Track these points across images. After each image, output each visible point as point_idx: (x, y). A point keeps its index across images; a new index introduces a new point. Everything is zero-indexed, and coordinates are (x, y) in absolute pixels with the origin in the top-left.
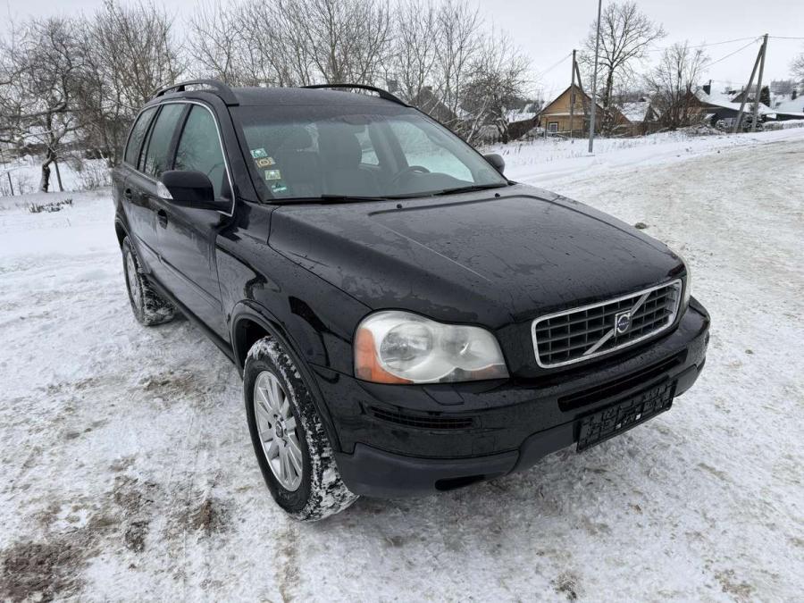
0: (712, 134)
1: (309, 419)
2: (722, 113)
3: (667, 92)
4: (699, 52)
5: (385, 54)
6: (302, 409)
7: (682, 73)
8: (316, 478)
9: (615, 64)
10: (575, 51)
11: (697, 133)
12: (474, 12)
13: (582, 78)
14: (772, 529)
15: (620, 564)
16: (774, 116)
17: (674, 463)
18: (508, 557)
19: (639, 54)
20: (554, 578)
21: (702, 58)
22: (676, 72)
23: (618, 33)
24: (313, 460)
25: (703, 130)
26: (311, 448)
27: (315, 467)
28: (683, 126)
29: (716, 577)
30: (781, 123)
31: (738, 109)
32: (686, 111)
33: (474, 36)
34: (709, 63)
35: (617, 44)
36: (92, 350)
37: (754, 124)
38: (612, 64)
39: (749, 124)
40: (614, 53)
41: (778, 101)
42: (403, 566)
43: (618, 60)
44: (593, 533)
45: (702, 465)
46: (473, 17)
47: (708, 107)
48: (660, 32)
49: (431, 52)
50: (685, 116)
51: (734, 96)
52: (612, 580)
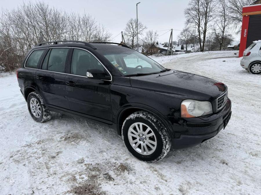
0: (162, 56)
1: (162, 131)
2: (162, 50)
3: (149, 44)
4: (156, 33)
5: (65, 31)
6: (159, 129)
7: (152, 39)
8: (164, 147)
9: (134, 36)
10: (122, 32)
11: (158, 56)
12: (93, 19)
13: (125, 40)
14: (252, 143)
15: (230, 156)
16: (175, 51)
17: (222, 134)
18: (206, 160)
19: (140, 33)
20: (220, 162)
21: (156, 35)
22: (150, 39)
23: (134, 27)
24: (163, 142)
25: (159, 55)
26: (163, 139)
27: (164, 144)
28: (154, 54)
29: (250, 154)
30: (177, 53)
31: (167, 49)
32: (154, 50)
33: (94, 26)
34: (158, 36)
35: (134, 30)
36: (30, 132)
37: (171, 53)
38: (133, 36)
39: (170, 53)
40: (133, 33)
41: (174, 47)
42: (185, 167)
43: (135, 35)
44: (220, 151)
45: (228, 133)
46: (93, 20)
47: (159, 49)
48: (146, 27)
49: (80, 31)
50: (154, 51)
51: (164, 45)
52: (231, 159)
